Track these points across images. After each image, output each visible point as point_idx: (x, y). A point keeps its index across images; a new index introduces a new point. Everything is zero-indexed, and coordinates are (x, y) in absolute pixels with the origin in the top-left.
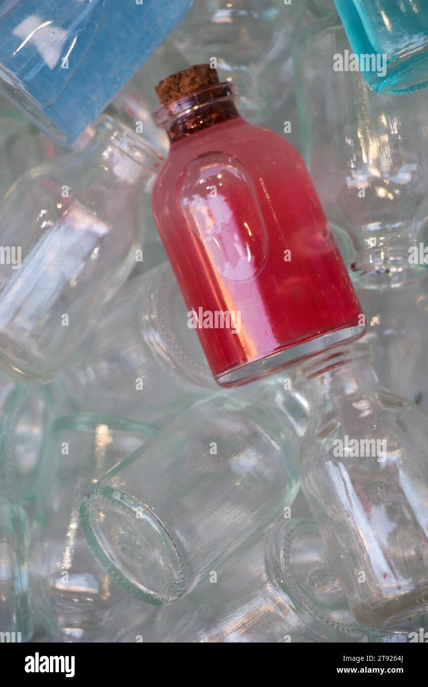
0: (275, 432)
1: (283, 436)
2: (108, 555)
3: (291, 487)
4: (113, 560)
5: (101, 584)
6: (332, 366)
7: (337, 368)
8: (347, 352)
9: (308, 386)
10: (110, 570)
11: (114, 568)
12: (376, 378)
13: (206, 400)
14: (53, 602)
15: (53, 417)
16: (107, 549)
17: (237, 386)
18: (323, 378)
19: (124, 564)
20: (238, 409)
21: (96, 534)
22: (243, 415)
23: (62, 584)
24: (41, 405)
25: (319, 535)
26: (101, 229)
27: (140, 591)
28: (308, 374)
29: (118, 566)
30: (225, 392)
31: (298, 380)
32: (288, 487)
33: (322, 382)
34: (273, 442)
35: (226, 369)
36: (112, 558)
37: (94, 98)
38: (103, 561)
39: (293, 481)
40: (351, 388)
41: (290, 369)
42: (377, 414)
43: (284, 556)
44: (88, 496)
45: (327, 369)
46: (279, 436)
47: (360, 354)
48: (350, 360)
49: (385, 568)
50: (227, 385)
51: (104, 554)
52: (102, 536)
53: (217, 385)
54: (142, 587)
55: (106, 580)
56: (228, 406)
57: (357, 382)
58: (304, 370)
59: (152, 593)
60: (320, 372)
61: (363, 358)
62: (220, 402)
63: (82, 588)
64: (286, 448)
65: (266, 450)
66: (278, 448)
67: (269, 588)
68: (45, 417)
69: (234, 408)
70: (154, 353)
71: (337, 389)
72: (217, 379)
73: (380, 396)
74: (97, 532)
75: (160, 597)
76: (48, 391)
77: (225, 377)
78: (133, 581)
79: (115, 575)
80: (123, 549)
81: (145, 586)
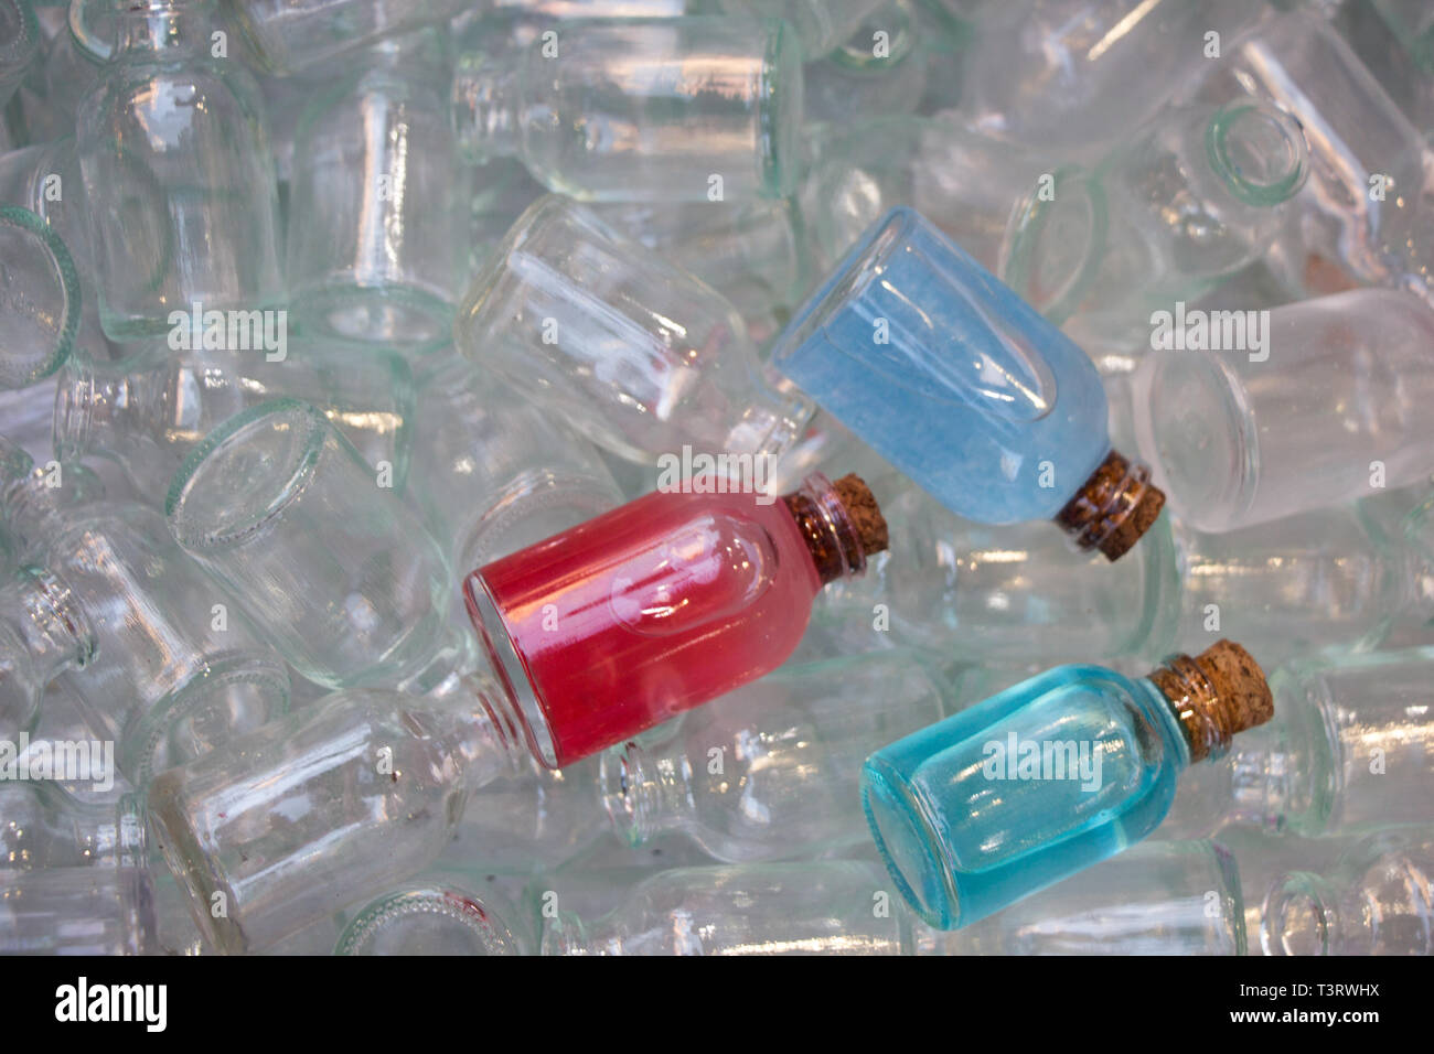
0: (406, 652)
1: (401, 664)
2: (231, 437)
3: (332, 678)
4: (223, 446)
5: (187, 428)
6: (498, 726)
7: (495, 732)
8: (517, 744)
9: (468, 694)
10: (209, 443)
11: (212, 447)
12: (483, 784)
13: (443, 558)
14: (161, 366)
15: (405, 352)
16: (239, 437)
17: (465, 601)
18: (481, 713)
19: (218, 461)
20: (434, 602)
21: (258, 421)
22: (424, 610)
23: (185, 377)
24: (423, 336)
25: (267, 720)
26: (664, 410)
27: (183, 484)
28: (485, 693)
29: (216, 453)
30: (454, 584)
31: (475, 679)
32: (332, 674)
33: (476, 712)
34: (391, 650)
35: (490, 587)
36: (227, 444)
37: (836, 393)
38: (222, 431)
39: (340, 681)
40: (469, 751)
41: (489, 667)
42: (436, 790)
43: (240, 676)
44: (311, 411)
45: (495, 719)
46: (400, 659)
47: (515, 761)
48: (507, 747)
49: (233, 812)
50: (468, 587)
51: (229, 435)
52: (256, 430)
53: (466, 574)
54: (189, 486)
55: (191, 436)
56: (436, 589)
57: (478, 759)
58: (490, 688)
59: (183, 500)
60: (489, 709)
61: (511, 765)
62: (442, 578)
63: (181, 405)
64: (384, 669)
65: (378, 642)
66: (383, 657)
67: (194, 657)
68: (404, 343)
69: (434, 595)
70: (505, 488)
71: (467, 731)
72: (475, 574)
73: (462, 791)
74: (260, 423)
75: (178, 511)
76: (444, 345)
77: (479, 586)
78: (198, 474)
79: (204, 450)
80: (239, 459)
81: (191, 492)
